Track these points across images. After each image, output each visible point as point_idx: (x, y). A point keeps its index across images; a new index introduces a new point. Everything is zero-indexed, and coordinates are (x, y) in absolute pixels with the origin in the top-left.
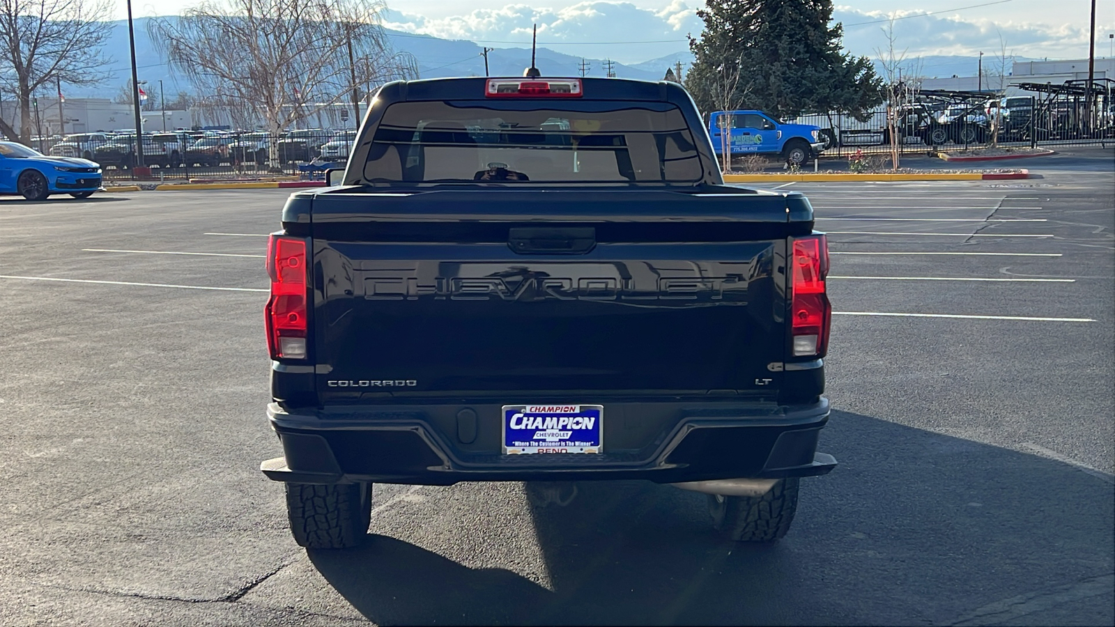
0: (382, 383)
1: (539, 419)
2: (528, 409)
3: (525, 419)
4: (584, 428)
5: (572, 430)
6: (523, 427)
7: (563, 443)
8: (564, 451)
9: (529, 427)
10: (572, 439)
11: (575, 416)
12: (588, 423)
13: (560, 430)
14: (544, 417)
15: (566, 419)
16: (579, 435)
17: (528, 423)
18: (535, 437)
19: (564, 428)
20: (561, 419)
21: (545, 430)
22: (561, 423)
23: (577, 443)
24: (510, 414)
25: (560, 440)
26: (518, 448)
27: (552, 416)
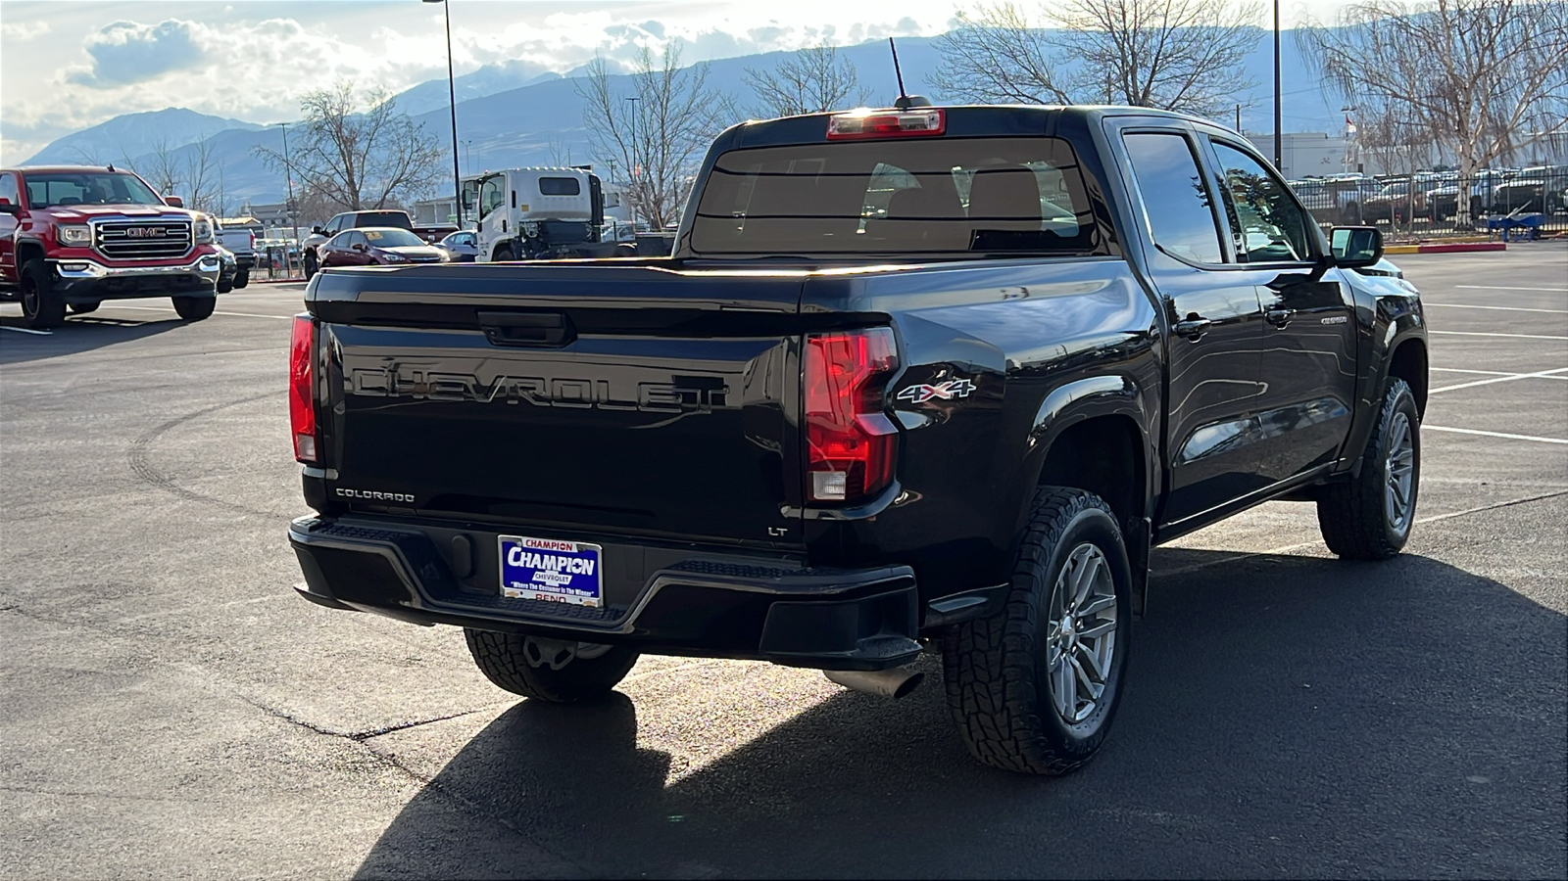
0: (382, 496)
1: (537, 556)
2: (526, 541)
3: (523, 554)
4: (584, 573)
5: (571, 573)
6: (521, 564)
7: (563, 590)
8: (562, 600)
9: (528, 566)
10: (572, 585)
11: (573, 556)
12: (587, 567)
13: (560, 573)
14: (542, 553)
15: (564, 559)
16: (580, 582)
17: (527, 561)
18: (534, 579)
19: (563, 571)
20: (560, 558)
21: (543, 571)
22: (560, 565)
23: (577, 591)
24: (507, 546)
25: (561, 586)
26: (517, 591)
27: (550, 553)
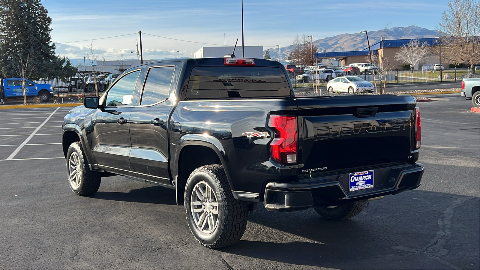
0: (318, 169)
1: (358, 177)
2: (356, 174)
3: (354, 178)
4: (369, 179)
5: (366, 180)
6: (353, 181)
7: (363, 185)
8: (364, 188)
9: (355, 181)
10: (366, 184)
11: (366, 175)
12: (369, 177)
13: (363, 181)
14: (359, 176)
15: (364, 176)
16: (368, 182)
17: (355, 179)
18: (357, 184)
19: (364, 180)
20: (363, 176)
21: (359, 181)
22: (363, 178)
23: (367, 185)
24: (351, 176)
25: (363, 184)
26: (353, 189)
27: (361, 176)
